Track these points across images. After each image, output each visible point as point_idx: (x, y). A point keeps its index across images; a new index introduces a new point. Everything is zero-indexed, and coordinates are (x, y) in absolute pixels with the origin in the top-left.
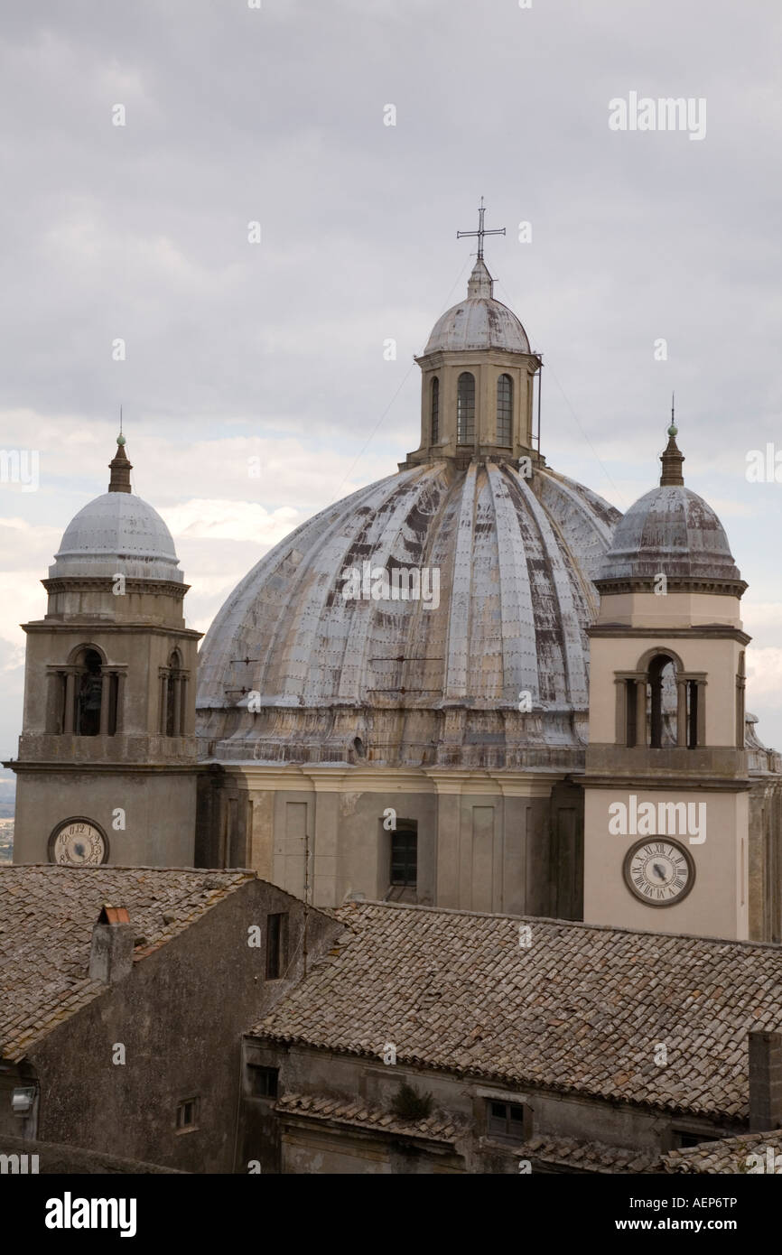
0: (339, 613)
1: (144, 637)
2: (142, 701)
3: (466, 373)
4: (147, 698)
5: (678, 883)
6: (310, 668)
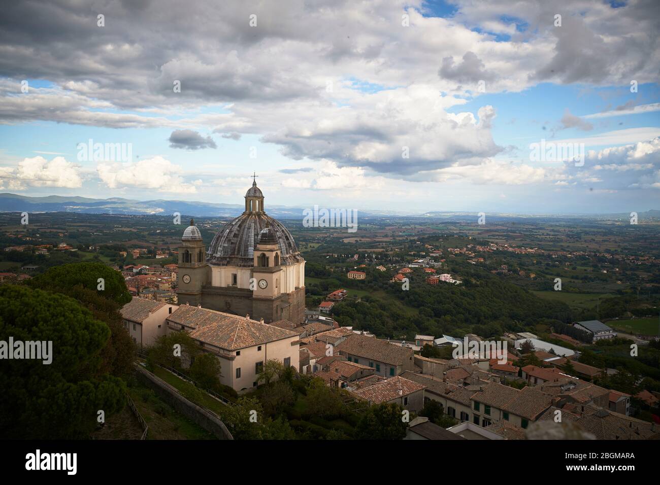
1: (194, 249)
3: (251, 200)
4: (195, 257)
5: (265, 286)
6: (222, 251)
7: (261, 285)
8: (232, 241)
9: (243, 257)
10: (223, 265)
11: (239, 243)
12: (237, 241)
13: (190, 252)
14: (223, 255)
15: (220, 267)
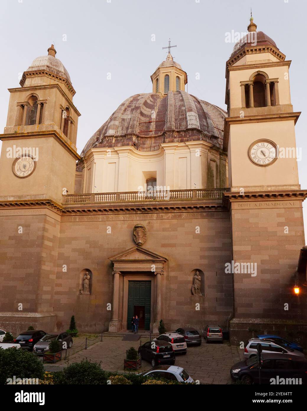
2: (53, 111)
3: (167, 74)
5: (271, 157)
6: (118, 127)
7: (255, 157)
8: (142, 111)
10: (125, 145)
11: (158, 115)
13: (41, 99)
14: (122, 134)
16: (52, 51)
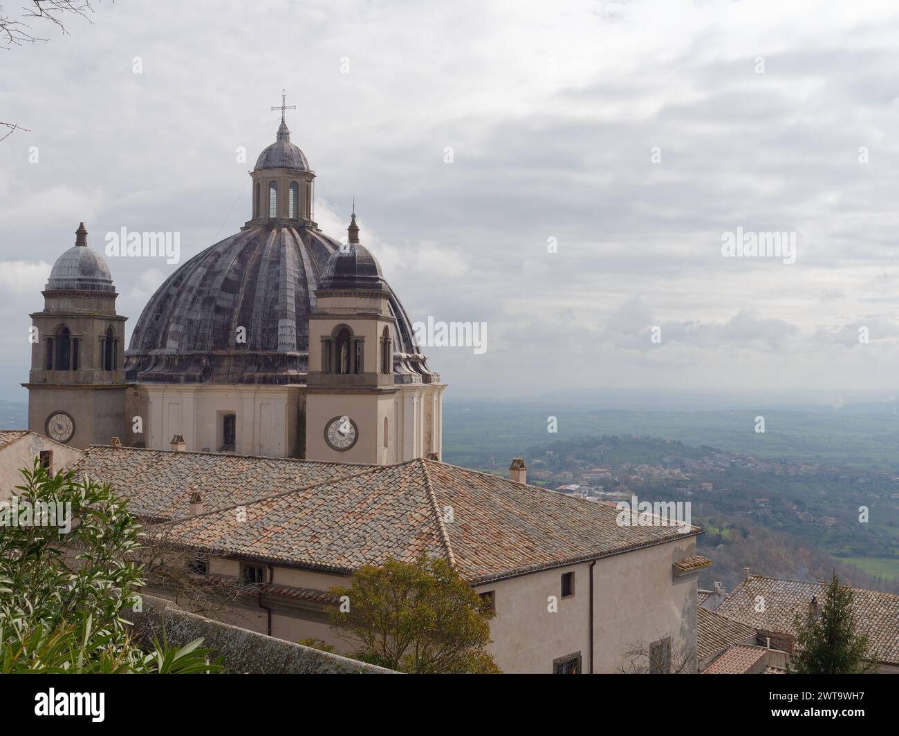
0: (198, 306)
1: (91, 320)
2: (91, 353)
3: (274, 181)
4: (93, 351)
5: (350, 439)
6: (183, 335)
7: (333, 438)
8: (219, 303)
9: (260, 353)
10: (190, 380)
11: (243, 309)
12: (235, 303)
13: (74, 333)
14: (189, 349)
15: (177, 386)
16: (81, 235)
